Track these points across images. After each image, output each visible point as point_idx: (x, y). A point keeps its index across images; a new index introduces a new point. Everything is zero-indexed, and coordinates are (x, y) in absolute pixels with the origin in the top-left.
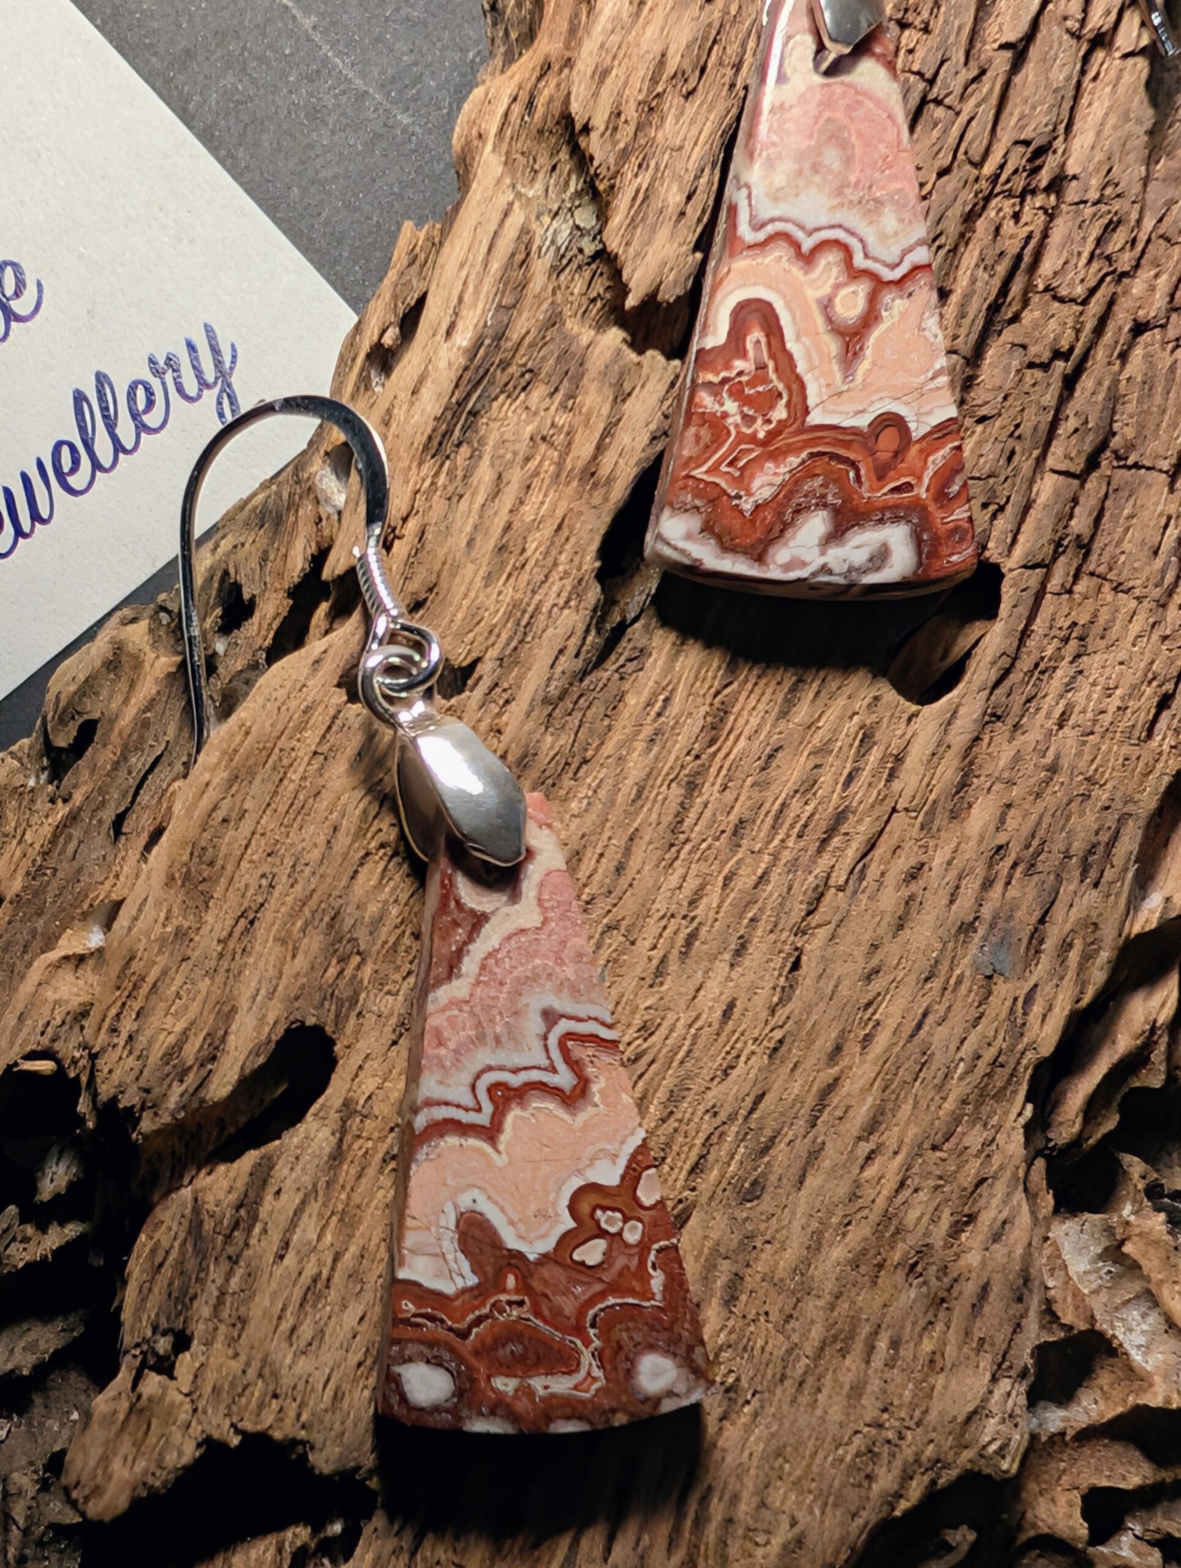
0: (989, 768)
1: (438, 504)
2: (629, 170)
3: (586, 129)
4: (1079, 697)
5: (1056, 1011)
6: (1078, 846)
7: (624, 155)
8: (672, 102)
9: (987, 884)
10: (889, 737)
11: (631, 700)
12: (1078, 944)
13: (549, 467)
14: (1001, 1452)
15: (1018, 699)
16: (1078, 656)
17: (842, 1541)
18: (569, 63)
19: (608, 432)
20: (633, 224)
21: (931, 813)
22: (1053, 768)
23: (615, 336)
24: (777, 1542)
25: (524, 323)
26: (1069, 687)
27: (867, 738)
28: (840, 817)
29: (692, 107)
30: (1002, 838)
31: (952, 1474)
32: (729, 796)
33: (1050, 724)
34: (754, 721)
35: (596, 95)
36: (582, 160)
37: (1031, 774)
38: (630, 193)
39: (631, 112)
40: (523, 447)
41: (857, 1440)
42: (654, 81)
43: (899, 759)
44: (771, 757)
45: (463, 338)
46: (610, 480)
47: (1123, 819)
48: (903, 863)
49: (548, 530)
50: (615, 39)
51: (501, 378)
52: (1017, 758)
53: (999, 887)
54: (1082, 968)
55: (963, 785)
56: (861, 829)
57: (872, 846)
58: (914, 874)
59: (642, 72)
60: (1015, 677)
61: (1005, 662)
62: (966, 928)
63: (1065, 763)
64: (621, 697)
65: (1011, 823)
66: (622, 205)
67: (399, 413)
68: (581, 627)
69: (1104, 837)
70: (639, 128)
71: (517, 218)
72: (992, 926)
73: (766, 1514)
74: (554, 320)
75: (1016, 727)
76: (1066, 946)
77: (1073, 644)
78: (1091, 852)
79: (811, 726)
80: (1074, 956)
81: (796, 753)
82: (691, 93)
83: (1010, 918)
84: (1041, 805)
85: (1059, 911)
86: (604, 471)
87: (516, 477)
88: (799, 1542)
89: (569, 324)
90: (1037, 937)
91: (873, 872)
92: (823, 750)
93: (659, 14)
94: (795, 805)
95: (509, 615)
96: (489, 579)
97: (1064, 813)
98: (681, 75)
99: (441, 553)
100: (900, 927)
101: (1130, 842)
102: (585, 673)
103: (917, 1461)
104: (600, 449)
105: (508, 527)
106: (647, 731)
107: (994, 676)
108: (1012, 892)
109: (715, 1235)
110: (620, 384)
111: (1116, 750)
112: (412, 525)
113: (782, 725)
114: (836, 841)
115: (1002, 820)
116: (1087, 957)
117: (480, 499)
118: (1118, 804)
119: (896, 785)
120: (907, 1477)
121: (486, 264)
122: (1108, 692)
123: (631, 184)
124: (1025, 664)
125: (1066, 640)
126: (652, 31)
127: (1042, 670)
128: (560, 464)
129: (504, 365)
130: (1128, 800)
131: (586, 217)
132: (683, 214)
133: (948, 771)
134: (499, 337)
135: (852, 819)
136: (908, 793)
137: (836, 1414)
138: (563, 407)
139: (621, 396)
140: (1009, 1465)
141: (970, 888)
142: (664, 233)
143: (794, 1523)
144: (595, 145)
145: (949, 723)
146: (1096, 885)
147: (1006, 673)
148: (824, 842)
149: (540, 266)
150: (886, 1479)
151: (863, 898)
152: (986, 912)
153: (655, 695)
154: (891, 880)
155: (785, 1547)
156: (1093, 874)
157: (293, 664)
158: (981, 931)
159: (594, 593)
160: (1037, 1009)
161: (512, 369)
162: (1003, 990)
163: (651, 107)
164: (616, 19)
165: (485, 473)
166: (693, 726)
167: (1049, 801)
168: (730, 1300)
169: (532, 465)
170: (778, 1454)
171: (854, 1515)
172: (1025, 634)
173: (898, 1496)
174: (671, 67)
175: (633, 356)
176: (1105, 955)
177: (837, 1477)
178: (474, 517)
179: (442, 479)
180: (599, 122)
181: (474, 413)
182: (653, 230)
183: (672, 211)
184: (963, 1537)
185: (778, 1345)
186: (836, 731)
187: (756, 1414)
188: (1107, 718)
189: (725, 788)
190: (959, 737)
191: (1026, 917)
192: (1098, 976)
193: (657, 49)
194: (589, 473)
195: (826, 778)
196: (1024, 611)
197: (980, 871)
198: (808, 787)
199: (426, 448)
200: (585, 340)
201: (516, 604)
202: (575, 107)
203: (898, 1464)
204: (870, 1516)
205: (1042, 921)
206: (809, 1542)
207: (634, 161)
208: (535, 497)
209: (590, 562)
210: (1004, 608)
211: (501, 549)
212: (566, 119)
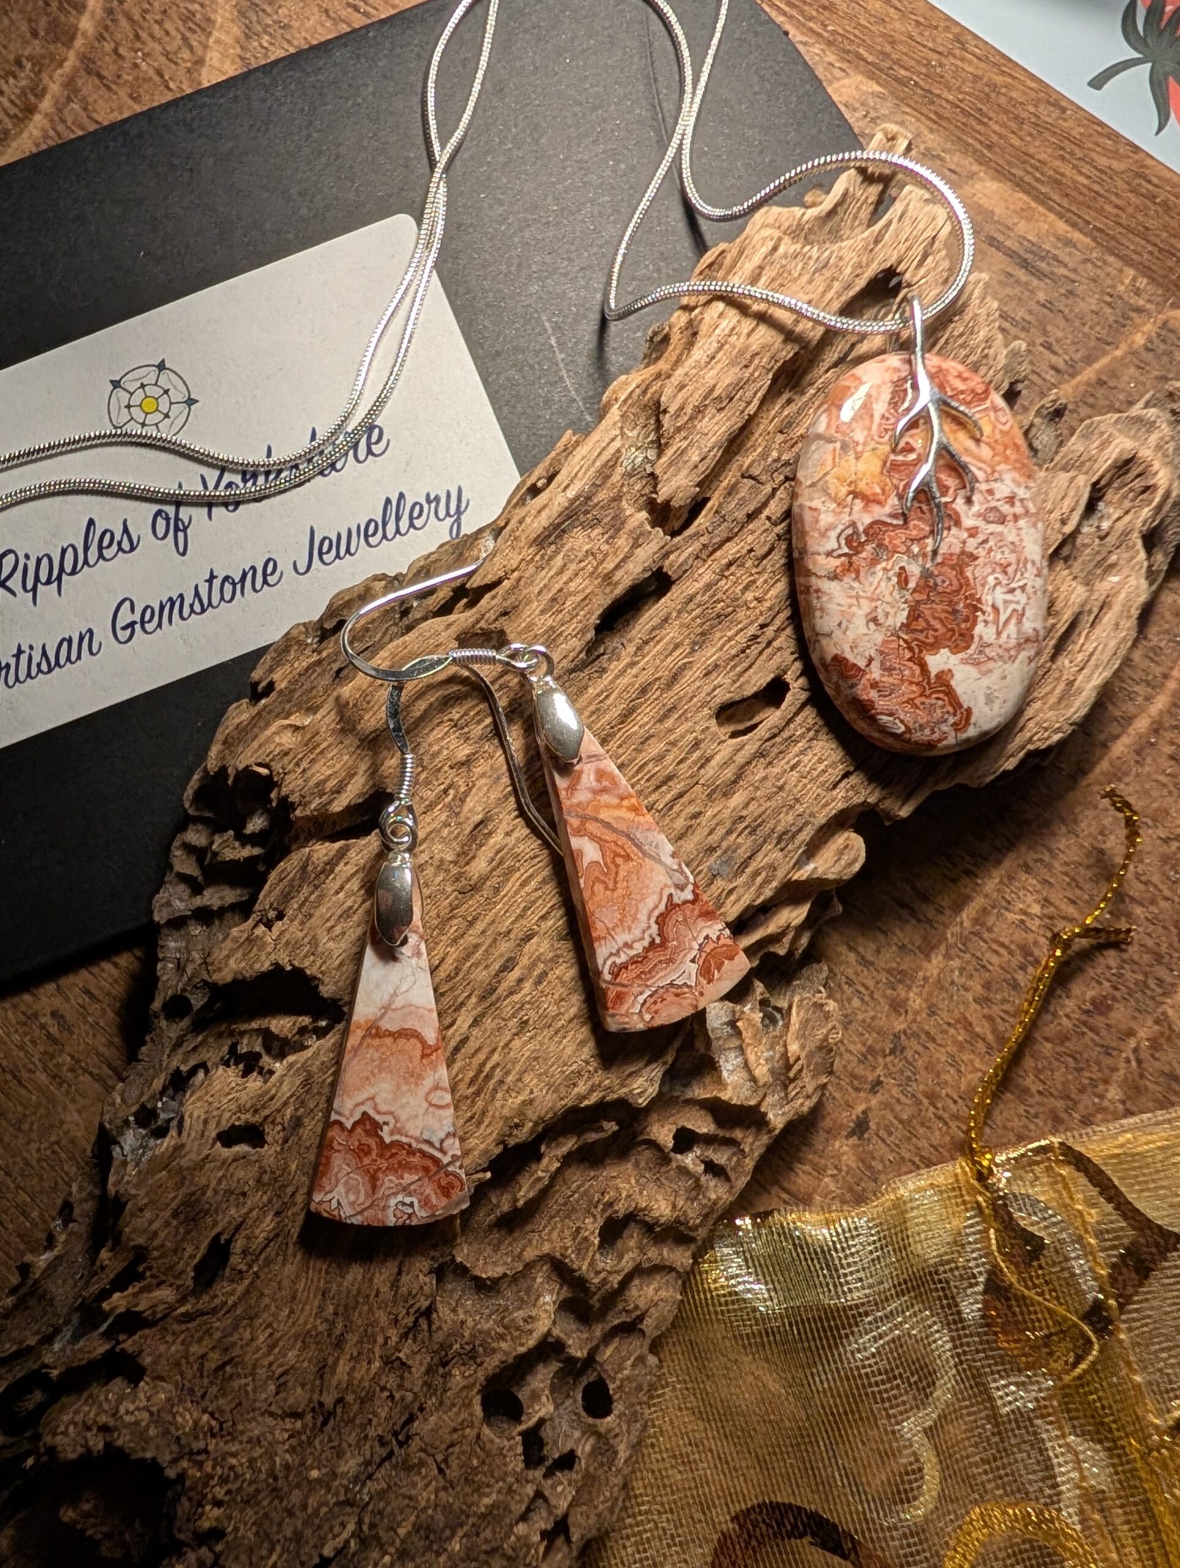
0: (750, 778)
1: (531, 569)
2: (678, 437)
3: (665, 411)
4: (806, 759)
5: (742, 902)
6: (779, 828)
7: (679, 430)
8: (710, 411)
9: (729, 832)
10: (708, 748)
11: (590, 690)
12: (763, 875)
13: (590, 568)
14: (640, 1094)
15: (775, 750)
16: (811, 740)
17: (551, 1108)
18: (669, 376)
19: (624, 560)
20: (670, 464)
21: (714, 791)
22: (781, 789)
23: (644, 515)
24: (521, 1098)
25: (602, 496)
26: (802, 752)
27: (696, 745)
28: (670, 778)
29: (718, 417)
30: (744, 813)
31: (615, 1096)
32: (621, 751)
33: (787, 767)
34: (646, 719)
35: (675, 396)
36: (659, 424)
37: (769, 787)
38: (675, 448)
39: (689, 410)
40: (581, 555)
41: (575, 1066)
42: (705, 398)
43: (708, 760)
44: (647, 739)
45: (571, 493)
46: (617, 583)
47: (806, 824)
48: (692, 809)
49: (579, 598)
50: (694, 371)
51: (582, 518)
52: (765, 778)
53: (734, 835)
54: (761, 886)
55: (735, 782)
56: (678, 786)
57: (681, 795)
58: (696, 816)
59: (701, 392)
60: (778, 739)
61: (776, 731)
62: (712, 849)
63: (787, 787)
64: (586, 688)
65: (751, 807)
66: (669, 452)
67: (528, 520)
68: (578, 649)
69: (794, 829)
70: (691, 418)
71: (617, 444)
72: (725, 852)
73: (520, 1084)
74: (617, 498)
75: (770, 763)
76: (756, 873)
77: (812, 733)
78: (785, 833)
79: (670, 731)
80: (759, 880)
81: (660, 740)
82: (722, 409)
83: (735, 851)
84: (769, 804)
85: (759, 856)
86: (616, 578)
87: (573, 567)
88: (531, 1102)
89: (624, 503)
90: (745, 864)
91: (676, 809)
92: (673, 744)
93: (720, 366)
94: (651, 765)
95: (546, 632)
96: (543, 612)
97: (778, 811)
98: (719, 399)
99: (525, 592)
100: (680, 838)
101: (806, 835)
102: (573, 671)
103: (599, 1085)
104: (618, 567)
105: (560, 590)
106: (592, 708)
107: (767, 736)
108: (740, 840)
109: (542, 950)
110: (636, 540)
111: (814, 790)
112: (516, 574)
113: (658, 725)
114: (664, 788)
115: (747, 805)
116: (766, 882)
117: (552, 573)
118: (806, 816)
119: (702, 772)
120: (592, 1090)
121: (594, 461)
122: (820, 761)
123: (677, 444)
124: (785, 734)
125: (809, 730)
126: (713, 373)
127: (792, 740)
128: (596, 568)
129: (586, 512)
130: (812, 815)
131: (652, 454)
132: (696, 467)
133: (729, 773)
134: (588, 498)
135: (676, 780)
136: (706, 777)
137: (569, 1051)
138: (607, 542)
139: (636, 545)
140: (642, 1102)
141: (721, 831)
142: (684, 472)
143: (532, 1092)
144: (666, 420)
145: (738, 750)
146: (782, 850)
147: (775, 736)
148: (658, 787)
149: (619, 470)
150: (581, 1088)
151: (668, 819)
152: (724, 845)
153: (602, 692)
154: (683, 815)
155: (524, 1102)
156: (782, 845)
157: (438, 623)
158: (719, 853)
159: (591, 635)
160: (733, 898)
161: (589, 516)
162: (719, 883)
163: (699, 411)
164: (698, 362)
165: (559, 561)
166: (615, 712)
167: (772, 803)
168: (538, 982)
169: (582, 564)
170: (536, 1059)
171: (562, 1099)
172: (790, 721)
173: (585, 1098)
174: (715, 394)
175: (649, 528)
176: (775, 884)
177: (559, 1079)
178: (546, 581)
179: (538, 557)
180: (672, 410)
181: (564, 531)
182: (679, 470)
183: (691, 464)
184: (611, 1127)
185: (553, 1010)
186: (683, 736)
187: (531, 1038)
188: (815, 773)
189: (620, 746)
190: (740, 758)
191: (742, 853)
192: (768, 893)
193: (712, 382)
194: (608, 577)
195: (670, 758)
196: (793, 709)
197: (728, 825)
198: (660, 758)
199: (535, 540)
200: (628, 513)
201: (552, 628)
202: (663, 399)
203: (590, 1083)
204: (568, 1102)
205: (750, 858)
206: (536, 1104)
207: (683, 434)
208: (578, 580)
209: (594, 620)
210: (784, 706)
211: (553, 600)
212: (658, 403)
